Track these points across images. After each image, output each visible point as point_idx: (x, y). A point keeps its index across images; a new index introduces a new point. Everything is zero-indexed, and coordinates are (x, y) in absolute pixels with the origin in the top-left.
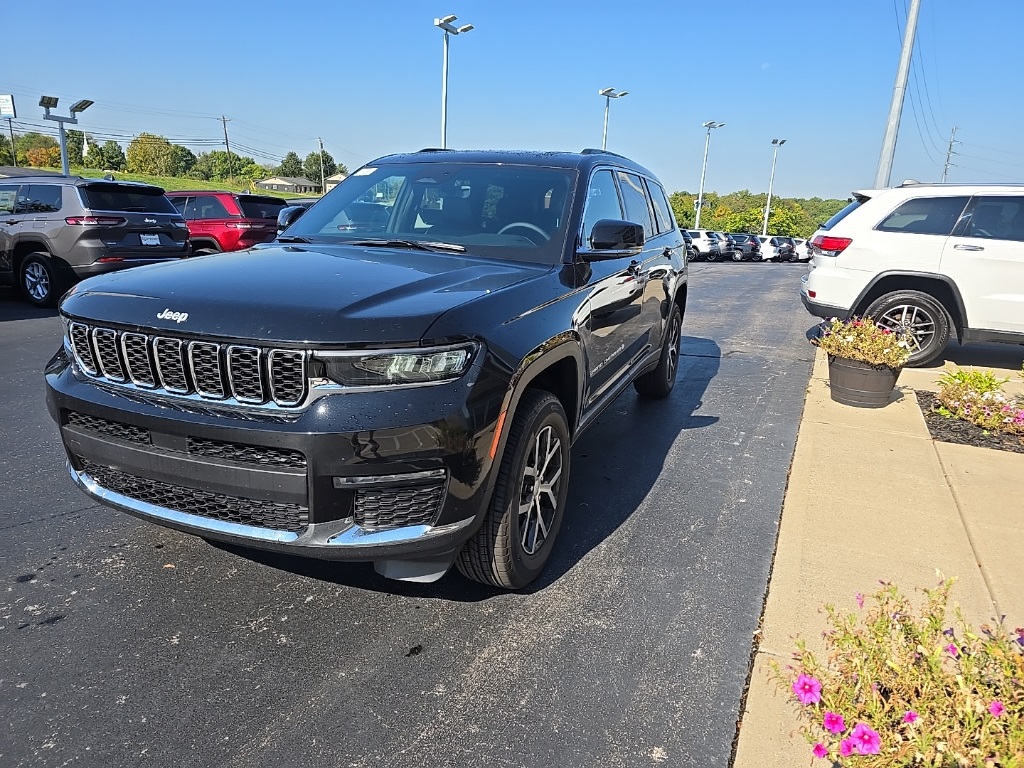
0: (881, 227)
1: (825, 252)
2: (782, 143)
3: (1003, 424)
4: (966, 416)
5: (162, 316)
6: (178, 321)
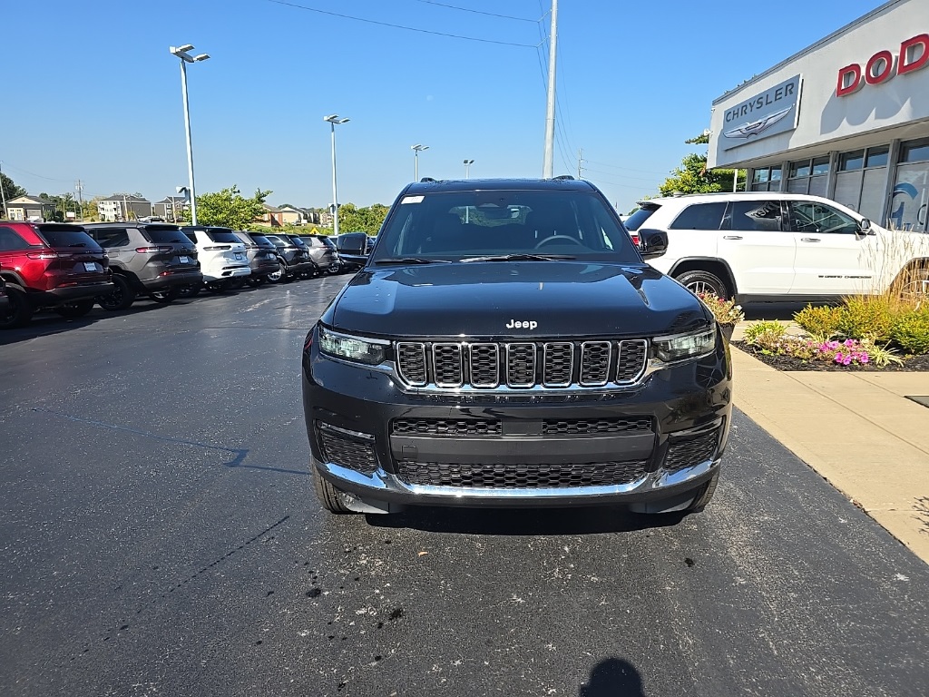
0: (675, 225)
3: (814, 355)
4: (787, 352)
5: (512, 326)
6: (531, 328)
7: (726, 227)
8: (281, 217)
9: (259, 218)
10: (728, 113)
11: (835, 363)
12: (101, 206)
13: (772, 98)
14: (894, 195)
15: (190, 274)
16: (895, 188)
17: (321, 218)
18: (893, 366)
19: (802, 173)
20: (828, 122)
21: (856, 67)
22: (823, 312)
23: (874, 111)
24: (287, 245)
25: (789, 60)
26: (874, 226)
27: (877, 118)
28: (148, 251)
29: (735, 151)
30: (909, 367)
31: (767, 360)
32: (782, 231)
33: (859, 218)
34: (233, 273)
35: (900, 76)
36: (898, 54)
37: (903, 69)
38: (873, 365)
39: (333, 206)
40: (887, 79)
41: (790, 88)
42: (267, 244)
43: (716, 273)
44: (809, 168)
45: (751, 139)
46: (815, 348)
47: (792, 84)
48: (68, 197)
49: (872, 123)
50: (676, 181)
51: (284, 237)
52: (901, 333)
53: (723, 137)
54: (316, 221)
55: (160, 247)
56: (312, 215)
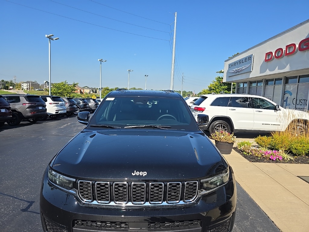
0: (212, 104)
1: (198, 111)
2: (147, 76)
3: (262, 156)
4: (253, 154)
5: (135, 174)
6: (144, 176)
7: (230, 106)
8: (84, 91)
9: (74, 92)
10: (230, 65)
11: (270, 159)
12: (22, 85)
13: (244, 61)
14: (285, 94)
15: (42, 113)
16: (285, 92)
17: (98, 91)
18: (291, 162)
19: (254, 85)
20: (262, 70)
21: (271, 53)
22: (265, 138)
23: (277, 67)
24: (81, 102)
25: (249, 49)
26: (280, 107)
27: (278, 69)
28: (27, 105)
29: (232, 77)
30: (297, 161)
31: (245, 157)
32: (249, 108)
33: (275, 104)
34: (59, 112)
35: (286, 56)
36: (285, 50)
37: (287, 54)
38: (284, 161)
39: (100, 88)
40: (282, 57)
41: (250, 58)
42: (74, 102)
43: (227, 122)
44: (256, 83)
45: (238, 73)
46: (263, 153)
47: (250, 57)
48: (11, 81)
49: (277, 71)
50: (213, 85)
51: (80, 99)
52: (293, 148)
53: (228, 72)
54: (96, 92)
55: (31, 103)
56: (94, 90)
